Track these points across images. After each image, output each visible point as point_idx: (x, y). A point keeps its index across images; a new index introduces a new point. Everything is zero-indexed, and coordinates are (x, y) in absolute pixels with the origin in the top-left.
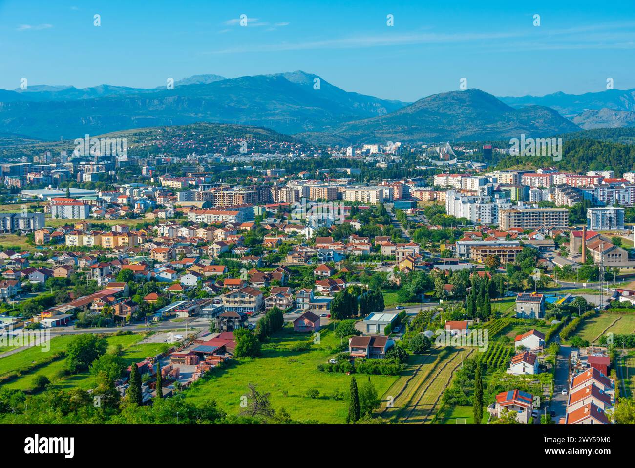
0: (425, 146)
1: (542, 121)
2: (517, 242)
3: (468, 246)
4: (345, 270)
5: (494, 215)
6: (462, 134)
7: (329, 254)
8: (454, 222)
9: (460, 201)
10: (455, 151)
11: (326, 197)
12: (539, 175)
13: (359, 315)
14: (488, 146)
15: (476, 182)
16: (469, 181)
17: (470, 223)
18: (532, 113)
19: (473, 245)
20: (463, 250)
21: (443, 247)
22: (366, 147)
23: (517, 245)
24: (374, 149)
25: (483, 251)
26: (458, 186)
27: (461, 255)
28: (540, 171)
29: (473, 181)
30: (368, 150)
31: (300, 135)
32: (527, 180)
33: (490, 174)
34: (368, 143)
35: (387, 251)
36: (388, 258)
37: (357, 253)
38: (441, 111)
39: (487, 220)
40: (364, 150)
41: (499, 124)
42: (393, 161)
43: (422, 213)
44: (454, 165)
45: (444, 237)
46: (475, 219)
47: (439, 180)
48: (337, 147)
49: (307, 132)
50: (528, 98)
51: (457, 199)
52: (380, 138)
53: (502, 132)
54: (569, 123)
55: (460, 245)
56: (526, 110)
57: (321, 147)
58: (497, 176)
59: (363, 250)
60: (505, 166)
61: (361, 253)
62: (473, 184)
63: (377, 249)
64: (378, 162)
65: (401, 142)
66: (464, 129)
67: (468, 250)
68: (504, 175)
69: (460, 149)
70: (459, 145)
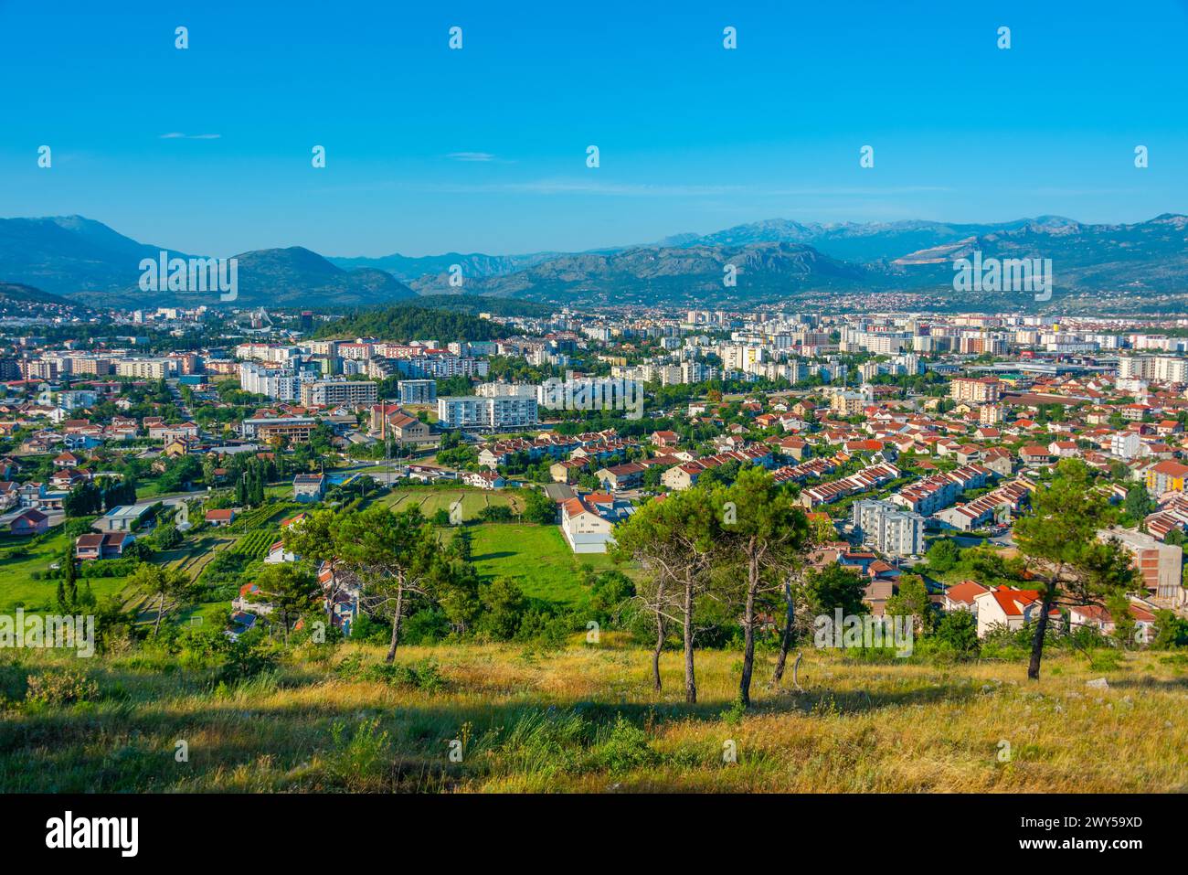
0: (236, 312)
1: (375, 285)
2: (313, 419)
3: (256, 424)
4: (97, 458)
5: (296, 390)
6: (283, 297)
7: (81, 440)
8: (250, 398)
9: (256, 375)
10: (272, 318)
11: (94, 372)
12: (359, 345)
13: (103, 510)
14: (308, 312)
15: (286, 353)
16: (277, 352)
17: (267, 399)
18: (365, 277)
19: (261, 424)
20: (250, 429)
21: (228, 427)
22: (161, 311)
23: (312, 422)
24: (171, 313)
25: (272, 430)
26: (264, 357)
27: (247, 436)
28: (359, 341)
29: (281, 352)
30: (164, 315)
31: (76, 296)
32: (344, 351)
33: (303, 344)
34: (165, 307)
35: (156, 434)
36: (158, 442)
37: (118, 437)
38: (259, 271)
39: (288, 396)
40: (158, 315)
41: (327, 288)
42: (193, 328)
43: (214, 389)
44: (267, 333)
45: (232, 415)
46: (274, 393)
47: (243, 351)
48: (123, 310)
49: (86, 291)
50: (361, 259)
51: (253, 372)
52: (182, 301)
53: (329, 297)
54: (403, 287)
55: (246, 424)
56: (358, 273)
57: (103, 311)
58: (311, 346)
59: (126, 434)
60: (323, 335)
61: (123, 437)
62: (281, 355)
63: (144, 432)
64: (173, 329)
65: (208, 306)
66: (286, 292)
67: (256, 430)
68: (318, 345)
69: (278, 315)
70: (277, 311)
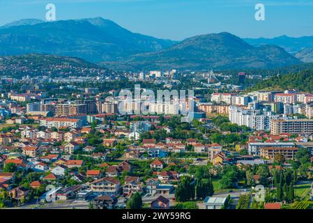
0: (193, 73)
1: (274, 56)
2: (292, 144)
3: (258, 146)
4: (173, 164)
5: (266, 123)
6: (217, 64)
7: (157, 152)
9: (241, 113)
10: (217, 77)
12: (286, 95)
13: (195, 198)
14: (243, 73)
15: (242, 99)
16: (237, 98)
18: (267, 50)
19: (261, 146)
20: (254, 149)
21: (238, 148)
22: (152, 73)
23: (293, 146)
24: (158, 74)
25: (269, 151)
27: (252, 153)
28: (286, 92)
29: (240, 99)
30: (154, 75)
31: (101, 64)
32: (278, 98)
33: (251, 94)
34: (153, 70)
35: (198, 150)
36: (199, 155)
37: (176, 151)
38: (202, 48)
39: (261, 128)
40: (151, 75)
41: (244, 58)
42: (175, 83)
43: (210, 122)
44: (220, 86)
45: (235, 140)
46: (252, 126)
47: (215, 98)
48: (130, 72)
49: (105, 60)
50: (261, 39)
51: (238, 111)
52: (159, 66)
53: (245, 63)
54: (293, 57)
55: (251, 146)
56: (262, 48)
57: (119, 73)
58: (257, 95)
59: (181, 149)
60: (259, 88)
61: (179, 151)
63: (189, 148)
64: (164, 84)
65: (176, 69)
66: (219, 60)
67: (257, 150)
68: (261, 94)
69: (219, 75)
70: (218, 72)
